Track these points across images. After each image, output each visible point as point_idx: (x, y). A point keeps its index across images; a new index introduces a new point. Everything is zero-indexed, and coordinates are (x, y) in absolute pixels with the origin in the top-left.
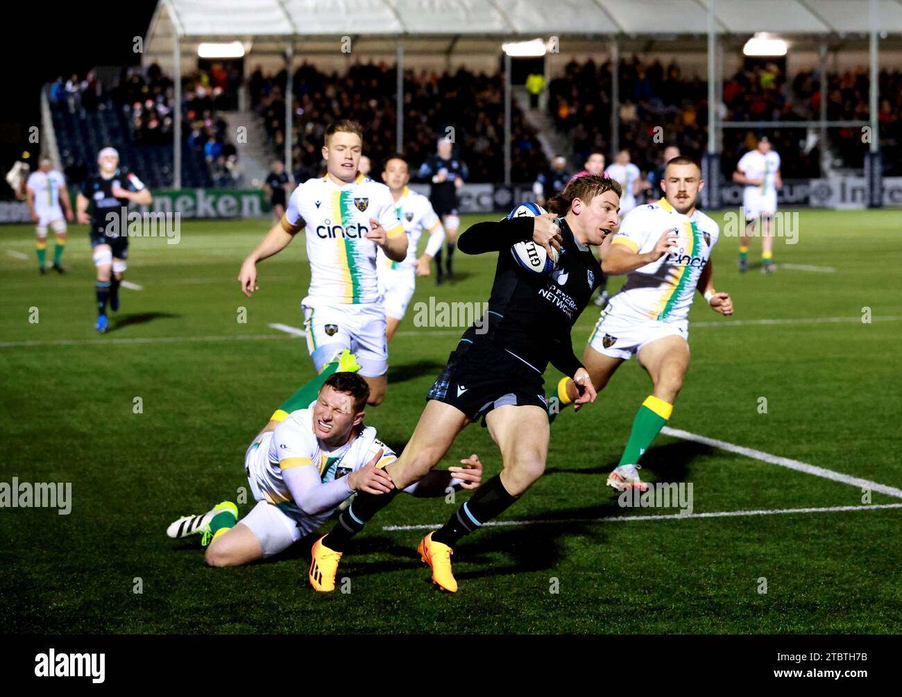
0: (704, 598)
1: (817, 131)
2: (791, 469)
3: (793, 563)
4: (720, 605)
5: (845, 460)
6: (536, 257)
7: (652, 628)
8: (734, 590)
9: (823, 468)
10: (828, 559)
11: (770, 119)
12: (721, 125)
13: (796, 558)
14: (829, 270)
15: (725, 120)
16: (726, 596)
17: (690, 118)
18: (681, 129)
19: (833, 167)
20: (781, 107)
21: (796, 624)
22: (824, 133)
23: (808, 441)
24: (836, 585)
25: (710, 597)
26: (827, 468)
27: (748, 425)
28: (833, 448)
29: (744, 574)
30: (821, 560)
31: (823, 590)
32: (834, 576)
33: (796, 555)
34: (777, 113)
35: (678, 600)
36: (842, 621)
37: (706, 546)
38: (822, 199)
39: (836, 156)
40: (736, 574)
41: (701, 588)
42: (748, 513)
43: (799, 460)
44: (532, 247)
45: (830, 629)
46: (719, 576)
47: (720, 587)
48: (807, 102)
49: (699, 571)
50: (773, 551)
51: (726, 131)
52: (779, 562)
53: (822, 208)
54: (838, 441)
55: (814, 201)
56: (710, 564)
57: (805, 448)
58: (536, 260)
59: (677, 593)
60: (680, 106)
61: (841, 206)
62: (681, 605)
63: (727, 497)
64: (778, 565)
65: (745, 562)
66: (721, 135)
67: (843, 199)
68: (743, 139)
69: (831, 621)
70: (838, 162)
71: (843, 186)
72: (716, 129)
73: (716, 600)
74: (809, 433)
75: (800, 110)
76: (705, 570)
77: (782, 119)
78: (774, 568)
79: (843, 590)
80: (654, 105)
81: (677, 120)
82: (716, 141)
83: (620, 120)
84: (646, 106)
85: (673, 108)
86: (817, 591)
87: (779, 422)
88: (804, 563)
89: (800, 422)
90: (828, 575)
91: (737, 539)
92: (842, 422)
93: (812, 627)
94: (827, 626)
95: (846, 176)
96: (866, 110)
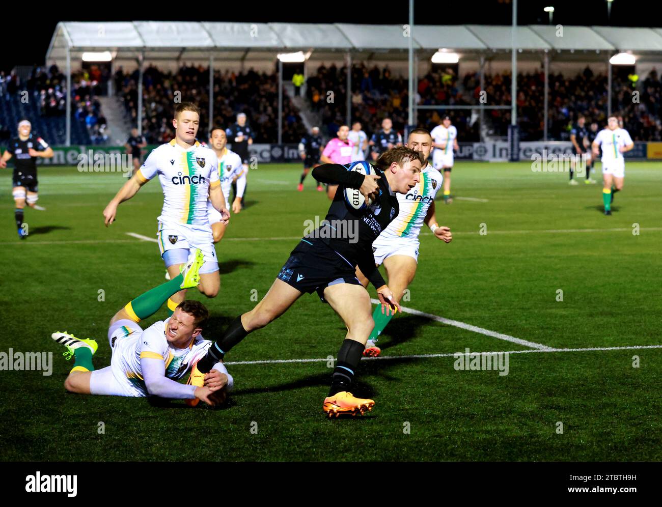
0: (403, 410)
1: (478, 111)
2: (459, 328)
3: (460, 388)
4: (413, 415)
5: (493, 322)
6: (357, 200)
7: (369, 429)
8: (422, 405)
9: (479, 327)
10: (482, 385)
11: (447, 104)
12: (417, 107)
13: (461, 385)
14: (485, 201)
15: (419, 104)
16: (417, 409)
17: (397, 102)
18: (392, 110)
19: (488, 135)
20: (454, 96)
21: (461, 427)
22: (482, 112)
23: (470, 310)
24: (487, 402)
25: (407, 410)
26: (482, 328)
27: (432, 299)
28: (486, 314)
29: (428, 395)
30: (477, 386)
31: (478, 405)
32: (486, 396)
33: (462, 383)
34: (452, 100)
35: (386, 411)
36: (491, 425)
37: (404, 377)
38: (480, 155)
39: (490, 128)
40: (423, 395)
41: (400, 403)
42: (431, 356)
43: (464, 322)
44: (357, 193)
45: (482, 430)
46: (413, 396)
47: (413, 403)
48: (472, 93)
49: (399, 392)
50: (447, 380)
51: (420, 111)
52: (451, 387)
53: (481, 161)
54: (489, 310)
55: (475, 156)
56: (407, 388)
57: (468, 315)
58: (357, 202)
59: (386, 406)
60: (389, 94)
61: (493, 160)
62: (388, 414)
63: (418, 346)
64: (450, 389)
65: (429, 387)
66: (416, 114)
67: (494, 155)
68: (431, 116)
69: (483, 425)
70: (491, 132)
71: (494, 146)
72: (413, 110)
73: (410, 411)
74: (470, 305)
75: (467, 98)
76: (403, 392)
77: (455, 104)
78: (448, 391)
79: (492, 405)
80: (374, 94)
81: (388, 104)
82: (413, 118)
83: (352, 103)
84: (369, 95)
85: (386, 96)
86: (475, 406)
87: (452, 298)
88: (467, 388)
89: (465, 298)
90: (482, 396)
91: (424, 372)
92: (492, 298)
93: (471, 429)
94: (481, 429)
95: (496, 140)
96: (509, 99)
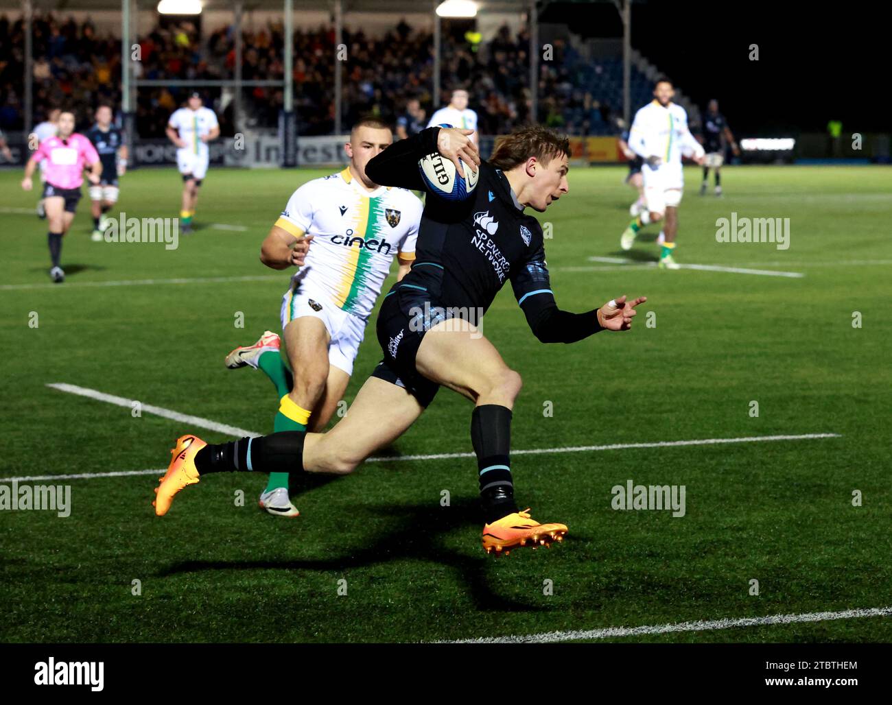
0: (111, 557)
1: (232, 90)
2: (201, 428)
3: (201, 521)
4: (127, 564)
5: (254, 418)
7: (57, 587)
8: (141, 548)
9: (232, 426)
10: (236, 517)
11: (183, 77)
12: (136, 83)
13: (203, 516)
14: (242, 229)
15: (139, 78)
16: (132, 555)
17: (104, 75)
18: (96, 88)
19: (248, 126)
20: (195, 66)
21: (203, 581)
22: (238, 92)
23: (219, 400)
24: (243, 543)
25: (117, 556)
26: (236, 427)
27: (159, 385)
28: (243, 406)
29: (151, 533)
30: (228, 518)
31: (229, 548)
32: (241, 533)
33: (204, 513)
34: (191, 72)
35: (83, 560)
36: (248, 578)
37: (114, 505)
38: (236, 159)
39: (251, 115)
40: (143, 533)
41: (108, 547)
43: (209, 419)
45: (236, 586)
46: (126, 535)
47: (127, 547)
48: (223, 60)
49: (105, 530)
50: (181, 509)
51: (141, 89)
52: (186, 520)
53: (236, 167)
54: (248, 399)
55: (229, 160)
56: (118, 522)
57: (215, 406)
59: (84, 552)
60: (91, 61)
61: (255, 166)
62: (87, 564)
63: (135, 456)
64: (185, 523)
65: (152, 521)
66: (135, 93)
67: (258, 158)
68: (158, 97)
69: (237, 578)
70: (253, 122)
71: (258, 145)
72: (131, 88)
73: (123, 559)
74: (219, 392)
75: (213, 69)
76: (112, 530)
77: (198, 77)
78: (182, 526)
79: (250, 547)
80: (67, 62)
81: (91, 78)
82: (131, 101)
83: (34, 78)
84: (60, 64)
85: (87, 65)
86: (224, 549)
87: (189, 380)
88: (212, 521)
89: (210, 380)
90: (236, 533)
91: (145, 498)
92: (253, 381)
93: (219, 584)
94: (234, 584)
95: (261, 134)
96: (281, 69)
